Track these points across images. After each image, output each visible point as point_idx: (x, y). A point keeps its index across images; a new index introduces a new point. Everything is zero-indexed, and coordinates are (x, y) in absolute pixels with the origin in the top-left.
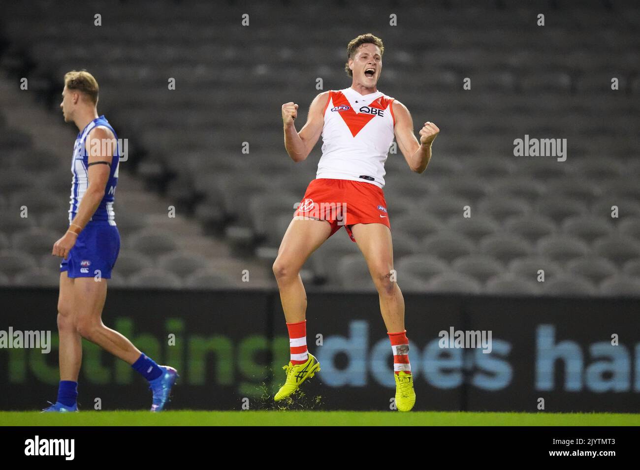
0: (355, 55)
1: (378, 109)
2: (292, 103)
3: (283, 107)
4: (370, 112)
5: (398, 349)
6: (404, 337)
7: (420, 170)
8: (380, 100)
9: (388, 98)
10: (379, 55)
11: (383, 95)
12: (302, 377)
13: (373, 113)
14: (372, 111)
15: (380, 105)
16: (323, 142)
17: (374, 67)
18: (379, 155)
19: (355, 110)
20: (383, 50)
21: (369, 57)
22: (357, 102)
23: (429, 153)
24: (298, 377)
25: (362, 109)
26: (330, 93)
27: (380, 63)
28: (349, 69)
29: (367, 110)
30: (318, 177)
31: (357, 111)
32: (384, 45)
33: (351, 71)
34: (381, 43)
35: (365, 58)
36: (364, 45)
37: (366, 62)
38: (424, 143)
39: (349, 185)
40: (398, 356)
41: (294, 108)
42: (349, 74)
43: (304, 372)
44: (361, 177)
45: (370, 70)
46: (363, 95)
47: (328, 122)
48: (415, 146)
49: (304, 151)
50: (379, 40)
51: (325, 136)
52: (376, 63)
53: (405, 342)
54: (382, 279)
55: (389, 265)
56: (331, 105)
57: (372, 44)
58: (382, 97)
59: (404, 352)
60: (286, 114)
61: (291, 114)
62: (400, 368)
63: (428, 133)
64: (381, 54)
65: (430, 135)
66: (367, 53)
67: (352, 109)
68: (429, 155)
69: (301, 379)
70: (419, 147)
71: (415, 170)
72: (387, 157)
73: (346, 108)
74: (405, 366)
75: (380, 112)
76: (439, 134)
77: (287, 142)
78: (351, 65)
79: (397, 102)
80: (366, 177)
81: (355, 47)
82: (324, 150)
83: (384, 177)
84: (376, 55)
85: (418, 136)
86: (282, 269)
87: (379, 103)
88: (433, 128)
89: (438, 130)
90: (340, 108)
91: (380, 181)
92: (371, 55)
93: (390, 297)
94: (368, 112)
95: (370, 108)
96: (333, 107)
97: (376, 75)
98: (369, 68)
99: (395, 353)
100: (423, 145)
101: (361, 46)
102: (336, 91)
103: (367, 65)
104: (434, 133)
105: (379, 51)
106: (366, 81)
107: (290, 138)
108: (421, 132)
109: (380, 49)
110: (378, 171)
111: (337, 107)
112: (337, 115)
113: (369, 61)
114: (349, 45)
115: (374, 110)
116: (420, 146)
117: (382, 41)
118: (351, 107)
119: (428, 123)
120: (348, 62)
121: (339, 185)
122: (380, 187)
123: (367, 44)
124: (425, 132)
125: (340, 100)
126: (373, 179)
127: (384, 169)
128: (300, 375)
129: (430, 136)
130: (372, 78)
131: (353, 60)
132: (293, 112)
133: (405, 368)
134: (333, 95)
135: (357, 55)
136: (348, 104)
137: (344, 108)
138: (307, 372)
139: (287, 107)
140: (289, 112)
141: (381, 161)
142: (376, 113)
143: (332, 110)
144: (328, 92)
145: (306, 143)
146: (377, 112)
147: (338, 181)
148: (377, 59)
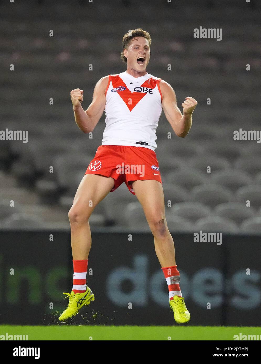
0: (128, 46)
1: (148, 88)
2: (78, 89)
3: (71, 93)
4: (142, 91)
5: (172, 280)
6: (175, 270)
7: (184, 134)
8: (150, 80)
9: (155, 78)
10: (148, 46)
11: (152, 76)
12: (81, 304)
13: (145, 91)
14: (144, 90)
15: (151, 85)
16: (106, 116)
17: (144, 56)
18: (151, 124)
19: (130, 90)
20: (151, 41)
21: (140, 48)
22: (131, 83)
23: (190, 121)
24: (78, 303)
25: (136, 89)
26: (110, 77)
27: (149, 52)
28: (124, 57)
29: (140, 90)
30: (103, 144)
31: (132, 91)
32: (151, 37)
33: (126, 59)
34: (149, 36)
35: (137, 48)
36: (136, 38)
37: (138, 52)
38: (186, 114)
39: (129, 150)
40: (172, 285)
41: (80, 93)
42: (124, 61)
43: (83, 300)
44: (138, 143)
45: (141, 58)
46: (136, 77)
47: (110, 100)
48: (179, 116)
49: (91, 124)
50: (147, 34)
51: (107, 111)
52: (145, 52)
53: (177, 274)
54: (156, 224)
55: (162, 213)
56: (111, 87)
57: (142, 37)
58: (152, 78)
59: (176, 282)
60: (74, 99)
61: (78, 98)
62: (174, 294)
63: (189, 105)
64: (149, 45)
65: (190, 106)
66: (139, 44)
67: (127, 90)
68: (190, 123)
69: (80, 305)
70: (181, 117)
71: (180, 135)
72: (157, 125)
73: (123, 89)
74: (177, 292)
75: (150, 90)
76: (197, 106)
77: (77, 119)
78: (126, 54)
79: (163, 81)
80: (142, 143)
81: (129, 40)
82: (107, 122)
83: (156, 141)
84: (146, 46)
85: (181, 108)
86: (76, 215)
87: (149, 83)
88: (193, 102)
89: (196, 103)
90: (118, 89)
91: (152, 145)
92: (142, 46)
93: (163, 238)
94: (141, 91)
95: (142, 88)
96: (113, 88)
97: (146, 62)
98: (140, 56)
99: (169, 283)
100: (185, 116)
101: (133, 39)
102: (114, 75)
103: (139, 54)
104: (193, 105)
105: (148, 42)
106: (138, 67)
107: (78, 117)
108: (183, 105)
109: (149, 41)
110: (151, 137)
111: (116, 89)
112: (116, 95)
113: (140, 51)
114: (124, 37)
115: (145, 89)
116: (183, 116)
117: (150, 34)
118: (127, 88)
119: (188, 97)
120: (123, 51)
121: (121, 150)
122: (153, 149)
123: (138, 37)
124: (185, 104)
125: (118, 83)
126: (147, 144)
127: (155, 135)
128: (80, 302)
129: (190, 108)
130: (143, 65)
131: (127, 50)
132: (80, 97)
133: (178, 293)
134: (112, 78)
135: (130, 46)
136: (124, 86)
137: (122, 89)
138: (85, 300)
139: (74, 93)
140: (76, 97)
141: (153, 129)
142: (147, 92)
143: (112, 91)
144: (108, 76)
145: (92, 118)
146: (148, 90)
147: (120, 147)
148: (146, 49)
